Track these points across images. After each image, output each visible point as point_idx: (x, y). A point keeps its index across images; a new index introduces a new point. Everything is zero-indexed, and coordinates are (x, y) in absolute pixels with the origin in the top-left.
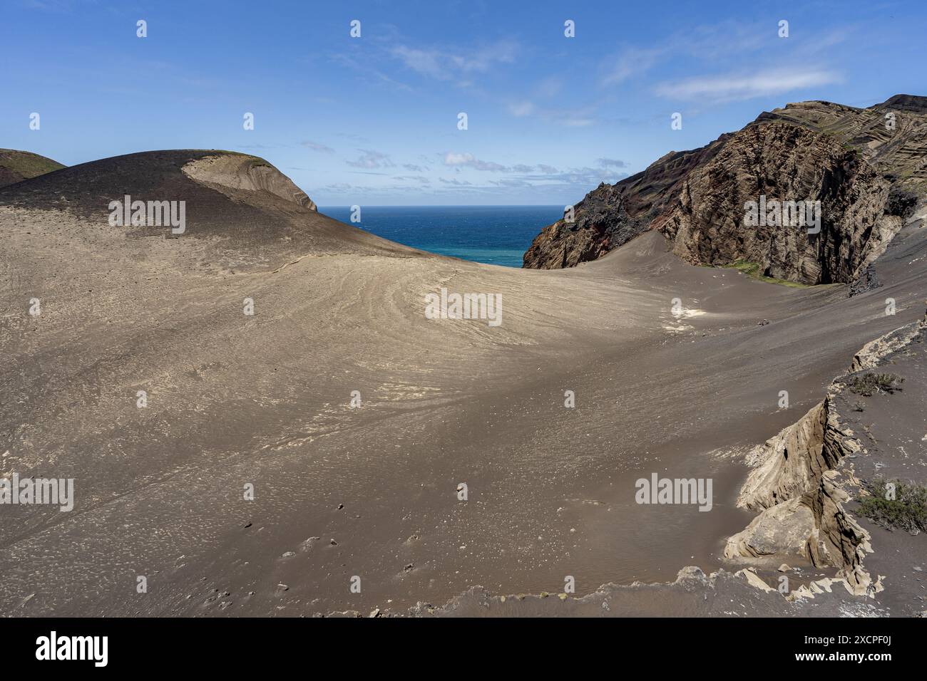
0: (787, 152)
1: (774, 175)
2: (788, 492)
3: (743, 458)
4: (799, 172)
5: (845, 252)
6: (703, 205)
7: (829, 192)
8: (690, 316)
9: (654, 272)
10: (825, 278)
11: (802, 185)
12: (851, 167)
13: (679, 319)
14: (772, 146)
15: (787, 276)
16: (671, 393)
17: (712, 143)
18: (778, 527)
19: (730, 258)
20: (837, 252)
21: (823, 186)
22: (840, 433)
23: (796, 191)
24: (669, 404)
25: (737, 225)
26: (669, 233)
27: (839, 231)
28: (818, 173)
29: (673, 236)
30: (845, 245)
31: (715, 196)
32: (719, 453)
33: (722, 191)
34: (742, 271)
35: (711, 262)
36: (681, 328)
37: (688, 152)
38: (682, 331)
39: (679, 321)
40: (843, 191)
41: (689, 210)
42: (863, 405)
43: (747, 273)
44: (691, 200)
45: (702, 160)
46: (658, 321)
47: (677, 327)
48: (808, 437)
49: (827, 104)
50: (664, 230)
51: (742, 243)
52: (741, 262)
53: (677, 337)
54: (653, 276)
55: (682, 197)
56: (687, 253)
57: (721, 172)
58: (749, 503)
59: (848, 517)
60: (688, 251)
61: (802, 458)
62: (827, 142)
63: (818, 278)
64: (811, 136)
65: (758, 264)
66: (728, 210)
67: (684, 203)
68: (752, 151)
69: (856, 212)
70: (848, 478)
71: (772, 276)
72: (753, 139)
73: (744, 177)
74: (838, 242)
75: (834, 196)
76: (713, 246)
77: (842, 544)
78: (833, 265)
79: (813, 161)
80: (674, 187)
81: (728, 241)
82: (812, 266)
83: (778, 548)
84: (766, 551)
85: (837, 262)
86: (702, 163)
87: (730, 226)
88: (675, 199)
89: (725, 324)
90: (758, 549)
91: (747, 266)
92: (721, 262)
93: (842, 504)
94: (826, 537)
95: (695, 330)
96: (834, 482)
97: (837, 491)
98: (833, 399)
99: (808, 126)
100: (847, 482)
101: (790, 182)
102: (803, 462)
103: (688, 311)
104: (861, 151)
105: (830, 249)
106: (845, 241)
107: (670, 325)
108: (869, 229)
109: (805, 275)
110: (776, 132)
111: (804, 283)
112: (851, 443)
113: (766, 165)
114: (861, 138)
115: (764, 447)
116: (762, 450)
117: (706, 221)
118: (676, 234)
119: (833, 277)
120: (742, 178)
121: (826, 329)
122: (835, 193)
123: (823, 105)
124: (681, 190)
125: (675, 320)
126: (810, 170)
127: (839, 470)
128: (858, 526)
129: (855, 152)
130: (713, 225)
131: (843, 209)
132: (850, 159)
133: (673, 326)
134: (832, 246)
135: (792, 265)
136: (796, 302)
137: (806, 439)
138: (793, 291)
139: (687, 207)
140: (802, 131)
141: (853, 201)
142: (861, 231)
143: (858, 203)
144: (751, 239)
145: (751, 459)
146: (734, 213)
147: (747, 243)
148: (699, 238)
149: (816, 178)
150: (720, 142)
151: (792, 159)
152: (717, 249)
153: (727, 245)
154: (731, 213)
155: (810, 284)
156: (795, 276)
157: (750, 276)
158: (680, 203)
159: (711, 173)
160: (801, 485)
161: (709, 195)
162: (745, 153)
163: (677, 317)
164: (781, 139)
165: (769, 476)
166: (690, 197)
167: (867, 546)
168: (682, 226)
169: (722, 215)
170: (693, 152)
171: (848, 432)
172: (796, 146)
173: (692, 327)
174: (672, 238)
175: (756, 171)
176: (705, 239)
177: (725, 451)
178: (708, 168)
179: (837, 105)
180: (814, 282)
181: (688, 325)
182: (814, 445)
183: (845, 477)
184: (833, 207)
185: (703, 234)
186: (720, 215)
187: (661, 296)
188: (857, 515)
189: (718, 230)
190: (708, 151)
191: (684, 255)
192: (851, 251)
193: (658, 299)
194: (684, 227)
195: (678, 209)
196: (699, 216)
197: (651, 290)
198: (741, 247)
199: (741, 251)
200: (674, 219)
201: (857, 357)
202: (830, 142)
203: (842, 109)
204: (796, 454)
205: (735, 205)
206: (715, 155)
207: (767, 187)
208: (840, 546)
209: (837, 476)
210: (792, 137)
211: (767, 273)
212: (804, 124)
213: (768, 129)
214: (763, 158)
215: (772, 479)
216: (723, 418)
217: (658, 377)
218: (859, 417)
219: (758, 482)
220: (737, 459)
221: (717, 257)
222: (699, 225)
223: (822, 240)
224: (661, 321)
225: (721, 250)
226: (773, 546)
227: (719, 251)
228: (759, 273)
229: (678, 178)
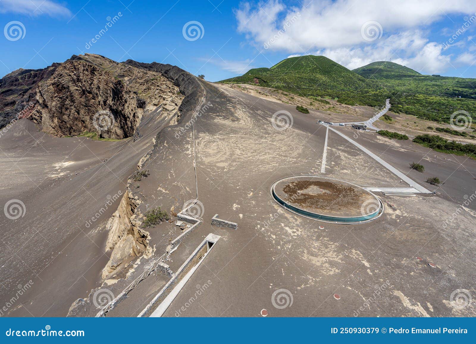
0: (93, 78)
1: (89, 88)
2: (123, 233)
3: (105, 227)
4: (101, 88)
5: (129, 123)
6: (54, 103)
7: (116, 98)
8: (65, 166)
9: (33, 144)
10: (126, 136)
11: (104, 95)
12: (121, 87)
13: (59, 169)
14: (84, 74)
15: (110, 137)
16: (62, 212)
17: (48, 67)
18: (121, 250)
19: (80, 131)
20: (127, 124)
21: (113, 95)
22: (134, 199)
23: (102, 97)
24: (61, 219)
25: (79, 114)
26: (36, 120)
27: (125, 115)
28: (109, 89)
29: (40, 121)
30: (128, 121)
31: (60, 98)
32: (94, 231)
33: (64, 95)
34: (88, 137)
35: (70, 134)
36: (62, 174)
37: (33, 70)
38: (62, 176)
39: (59, 170)
40: (121, 97)
41: (45, 106)
42: (138, 185)
43: (91, 138)
44: (45, 100)
45: (45, 76)
46: (44, 174)
47: (59, 173)
48: (125, 205)
49: (103, 57)
50: (32, 118)
51: (84, 123)
52: (87, 133)
53: (60, 180)
54: (33, 147)
55: (38, 97)
56: (53, 131)
57: (59, 84)
58: (110, 247)
59: (141, 230)
60: (53, 129)
61: (125, 215)
62: (108, 75)
63: (123, 136)
64: (101, 71)
65: (95, 132)
66: (71, 106)
67: (41, 101)
68: (74, 75)
69: (128, 107)
70: (139, 215)
71: (104, 138)
72: (72, 68)
73: (74, 88)
74: (126, 120)
75: (118, 100)
76: (68, 125)
77: (143, 242)
78: (127, 129)
79: (105, 83)
80: (30, 91)
81: (76, 123)
82: (119, 131)
83: (123, 259)
84: (119, 263)
85: (128, 128)
86: (46, 78)
87: (75, 115)
88: (33, 99)
89: (87, 165)
90: (115, 265)
91: (90, 134)
92: (76, 134)
93: (139, 227)
94: (138, 242)
95: (71, 173)
96: (135, 220)
97: (136, 222)
98: (129, 186)
99: (98, 66)
100: (139, 217)
101: (98, 92)
102: (126, 217)
103: (64, 164)
104: (123, 81)
105: (123, 123)
106: (128, 119)
107: (54, 174)
108: (134, 114)
109: (118, 135)
110: (84, 67)
111: (118, 139)
112: (138, 201)
113: (84, 83)
114: (121, 75)
115: (113, 217)
116: (112, 220)
117: (59, 112)
118: (41, 120)
119: (128, 135)
120: (73, 89)
121: (128, 157)
122: (118, 98)
123: (102, 58)
124: (36, 93)
125: (57, 170)
126: (105, 88)
127: (136, 214)
128: (145, 232)
129: (120, 81)
130: (64, 114)
131: (123, 105)
132: (120, 84)
133: (56, 174)
134: (124, 121)
135: (111, 132)
136: (117, 148)
137: (125, 207)
138: (114, 143)
139: (44, 104)
140: (96, 68)
141: (126, 102)
142: (132, 115)
143: (128, 102)
144: (88, 120)
145: (108, 226)
146: (74, 107)
147: (87, 123)
148: (58, 122)
149: (109, 92)
150: (54, 67)
151: (95, 82)
152: (71, 127)
153: (76, 125)
154: (72, 107)
155: (121, 139)
156: (114, 136)
157: (93, 139)
158: (38, 101)
159: (53, 84)
160: (127, 227)
161: (56, 97)
162: (70, 75)
163: (57, 168)
164: (87, 70)
165: (116, 230)
166: (44, 98)
167: (149, 238)
168: (44, 115)
169: (68, 108)
170: (37, 71)
171: (136, 197)
172: (96, 75)
173: (68, 172)
174: (39, 123)
175: (79, 85)
176: (62, 122)
177: (96, 229)
178: (50, 81)
179: (108, 59)
180: (122, 138)
181: (65, 171)
182: (128, 208)
183: (138, 215)
184: (119, 105)
185: (60, 119)
186: (67, 109)
187: (43, 158)
188: (144, 228)
189: (68, 117)
190: (47, 72)
191: (52, 132)
192: (131, 123)
193: (41, 161)
194: (45, 115)
195: (37, 105)
196: (54, 109)
197: (34, 156)
198: (84, 125)
199: (85, 127)
200: (37, 111)
201: (138, 166)
202: (110, 75)
203: (111, 61)
204: (123, 215)
205: (74, 103)
206: (52, 74)
207: (88, 94)
208: (142, 243)
209: (135, 217)
210: (92, 71)
211: (101, 136)
212: (96, 65)
213: (79, 64)
214: (81, 79)
215: (117, 230)
216: (92, 213)
217: (52, 207)
218: (139, 190)
219: (112, 235)
220: (102, 230)
221: (72, 131)
222: (55, 114)
223: (120, 119)
224: (47, 173)
225: (74, 128)
226: (120, 260)
227: (73, 128)
228: (97, 137)
229: (31, 86)
